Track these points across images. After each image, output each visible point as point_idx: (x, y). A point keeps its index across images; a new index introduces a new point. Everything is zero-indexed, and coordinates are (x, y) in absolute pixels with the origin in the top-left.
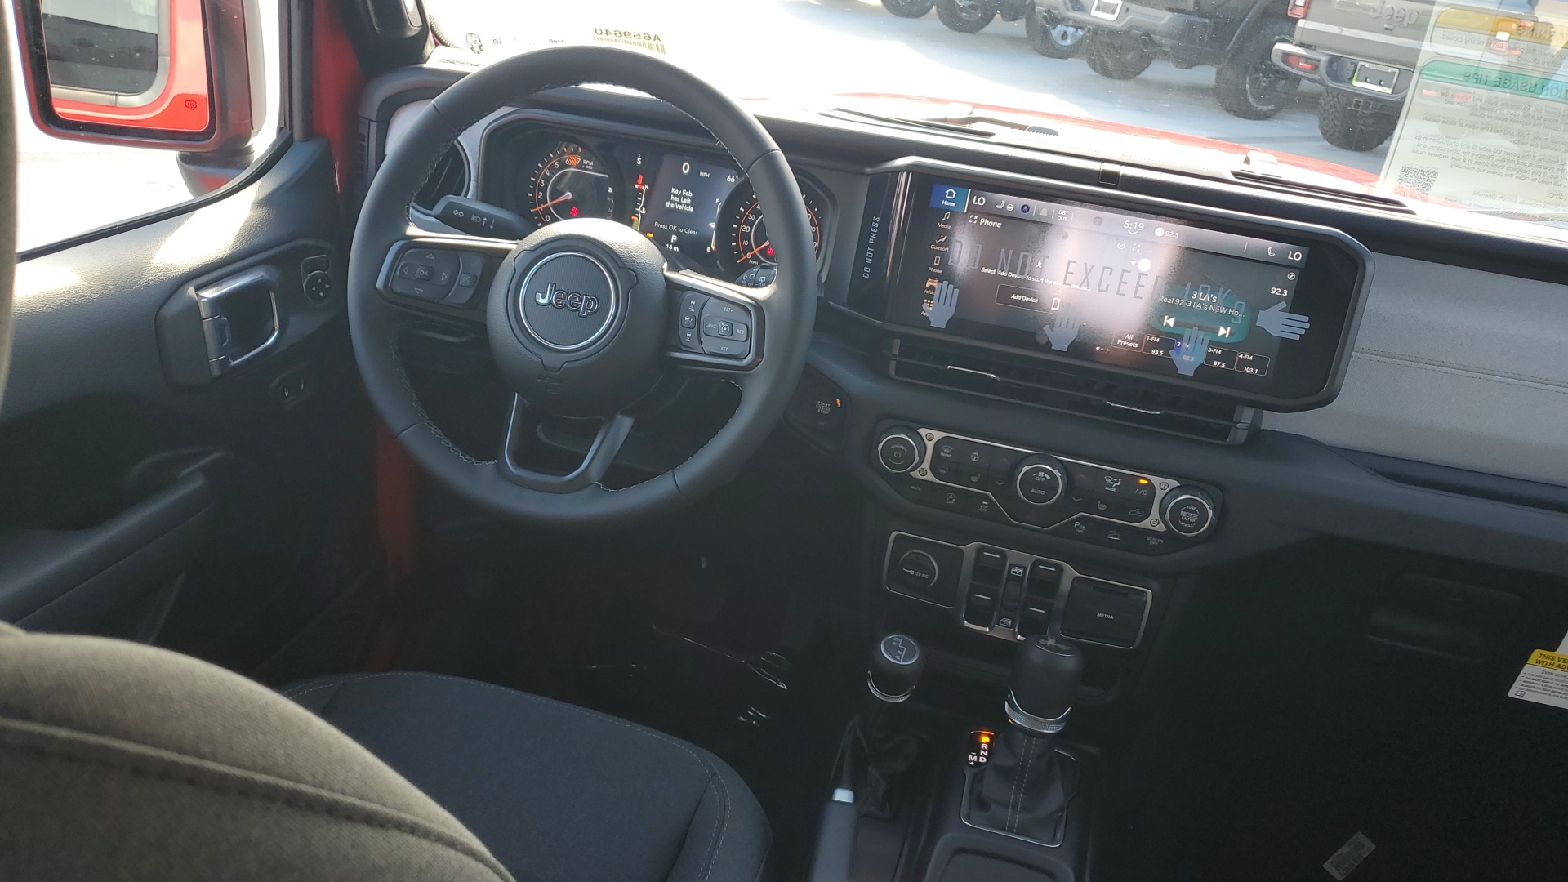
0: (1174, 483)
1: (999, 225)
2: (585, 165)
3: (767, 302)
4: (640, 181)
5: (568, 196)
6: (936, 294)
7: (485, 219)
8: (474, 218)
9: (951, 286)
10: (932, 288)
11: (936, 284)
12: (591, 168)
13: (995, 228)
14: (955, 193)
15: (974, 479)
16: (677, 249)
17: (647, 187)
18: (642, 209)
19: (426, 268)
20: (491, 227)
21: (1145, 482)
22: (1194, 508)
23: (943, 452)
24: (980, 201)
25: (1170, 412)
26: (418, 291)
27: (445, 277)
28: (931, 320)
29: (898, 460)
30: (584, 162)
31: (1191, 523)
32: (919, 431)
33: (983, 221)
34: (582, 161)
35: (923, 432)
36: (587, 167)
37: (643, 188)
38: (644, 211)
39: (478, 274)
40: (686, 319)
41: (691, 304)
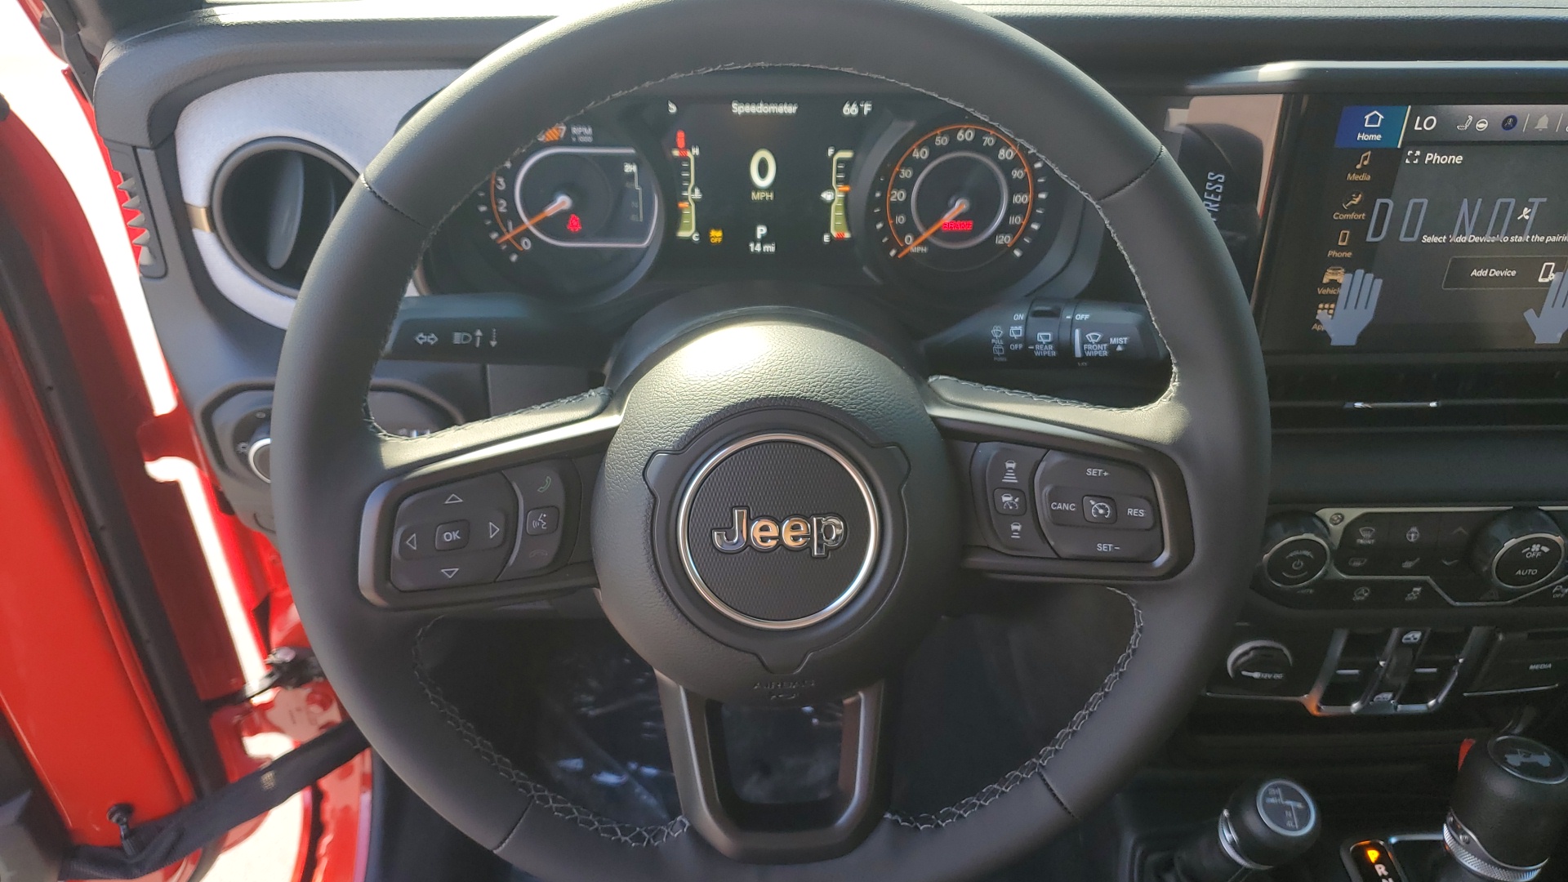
1: (1458, 159)
2: (576, 136)
4: (681, 142)
5: (562, 202)
6: (1343, 293)
7: (479, 333)
8: (458, 338)
9: (1370, 276)
10: (1334, 284)
11: (1341, 277)
12: (590, 139)
13: (1451, 165)
14: (1381, 117)
15: (1408, 565)
16: (770, 248)
17: (696, 151)
18: (693, 191)
19: (451, 524)
20: (493, 343)
23: (1362, 538)
24: (1428, 124)
26: (450, 573)
27: (494, 530)
28: (1332, 336)
30: (575, 130)
32: (1319, 513)
33: (1430, 157)
34: (569, 131)
35: (1327, 513)
36: (582, 139)
37: (689, 154)
38: (697, 195)
40: (1005, 499)
41: (1006, 470)
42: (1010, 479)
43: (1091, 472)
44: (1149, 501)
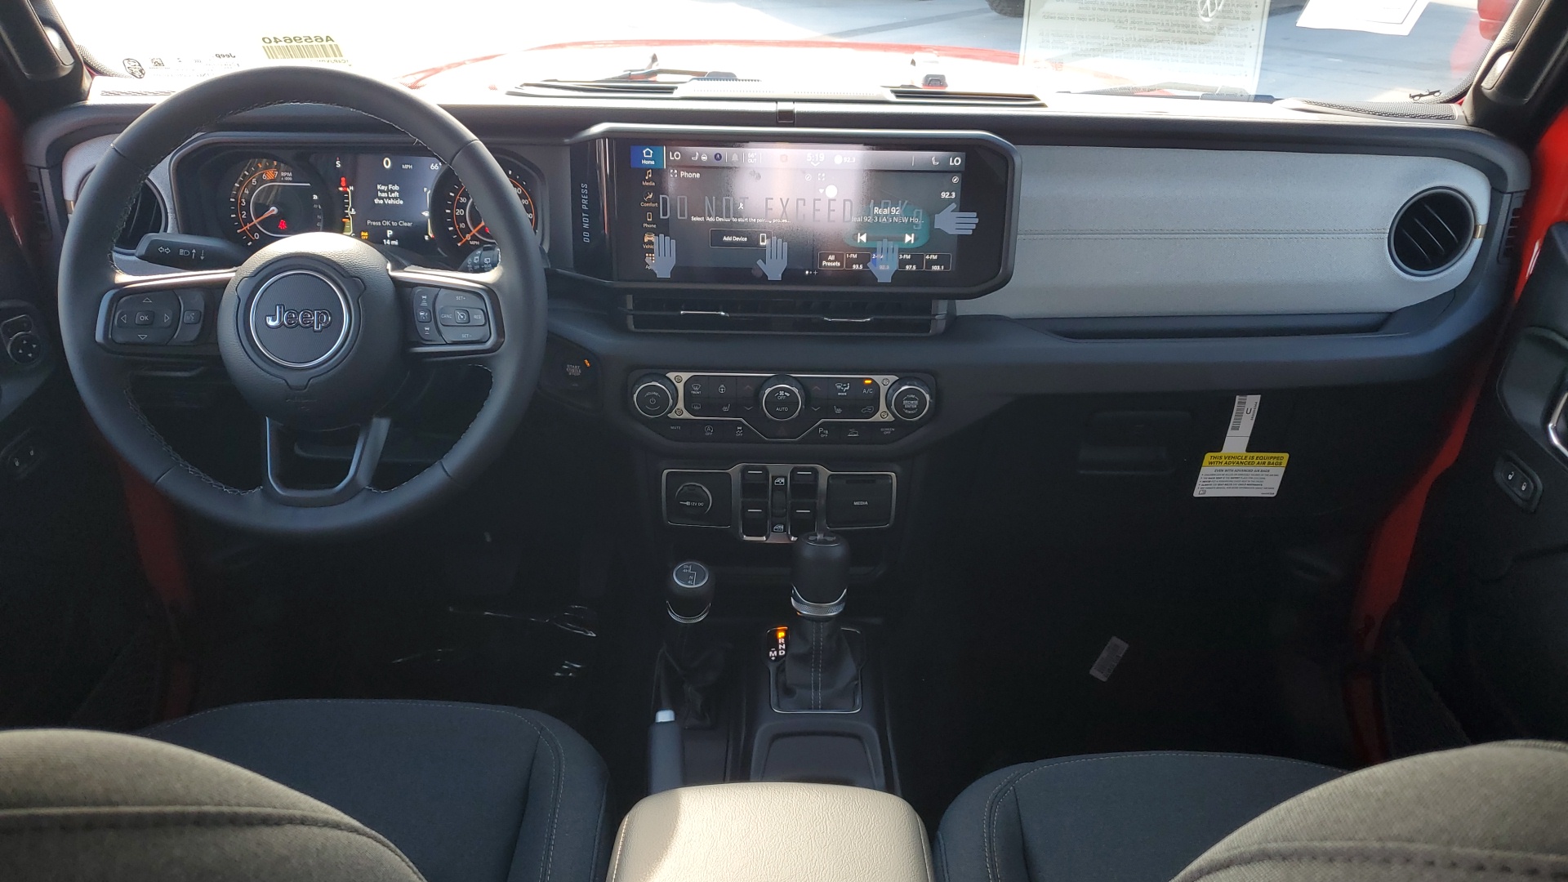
0: (894, 378)
1: (698, 175)
2: (283, 178)
3: (497, 284)
4: (343, 184)
5: (274, 210)
6: (655, 247)
7: (194, 251)
8: (182, 252)
9: (668, 238)
10: (651, 243)
11: (653, 238)
12: (290, 179)
13: (694, 179)
14: (651, 152)
15: (725, 409)
16: (396, 243)
17: (352, 188)
18: (351, 210)
19: (146, 313)
20: (202, 258)
21: (869, 382)
22: (913, 396)
23: (693, 390)
24: (676, 156)
25: (877, 317)
26: (143, 337)
27: (167, 319)
28: (656, 272)
29: (655, 406)
30: (283, 174)
31: (915, 409)
32: (669, 375)
33: (682, 174)
34: (279, 174)
35: (672, 375)
36: (286, 179)
37: (348, 190)
38: (353, 212)
39: (202, 310)
40: (421, 314)
41: (422, 299)
42: (424, 304)
43: (458, 298)
44: (483, 310)
